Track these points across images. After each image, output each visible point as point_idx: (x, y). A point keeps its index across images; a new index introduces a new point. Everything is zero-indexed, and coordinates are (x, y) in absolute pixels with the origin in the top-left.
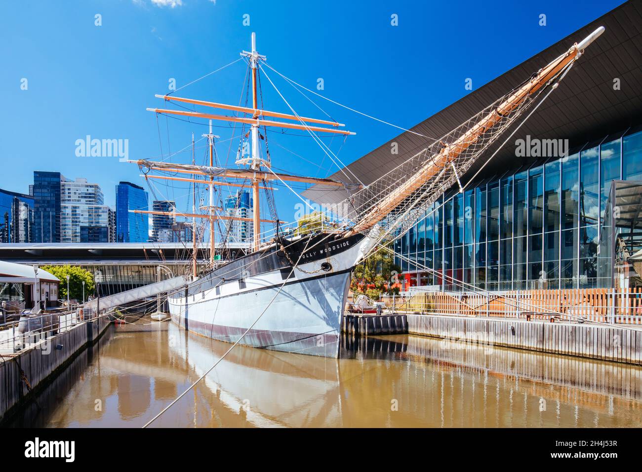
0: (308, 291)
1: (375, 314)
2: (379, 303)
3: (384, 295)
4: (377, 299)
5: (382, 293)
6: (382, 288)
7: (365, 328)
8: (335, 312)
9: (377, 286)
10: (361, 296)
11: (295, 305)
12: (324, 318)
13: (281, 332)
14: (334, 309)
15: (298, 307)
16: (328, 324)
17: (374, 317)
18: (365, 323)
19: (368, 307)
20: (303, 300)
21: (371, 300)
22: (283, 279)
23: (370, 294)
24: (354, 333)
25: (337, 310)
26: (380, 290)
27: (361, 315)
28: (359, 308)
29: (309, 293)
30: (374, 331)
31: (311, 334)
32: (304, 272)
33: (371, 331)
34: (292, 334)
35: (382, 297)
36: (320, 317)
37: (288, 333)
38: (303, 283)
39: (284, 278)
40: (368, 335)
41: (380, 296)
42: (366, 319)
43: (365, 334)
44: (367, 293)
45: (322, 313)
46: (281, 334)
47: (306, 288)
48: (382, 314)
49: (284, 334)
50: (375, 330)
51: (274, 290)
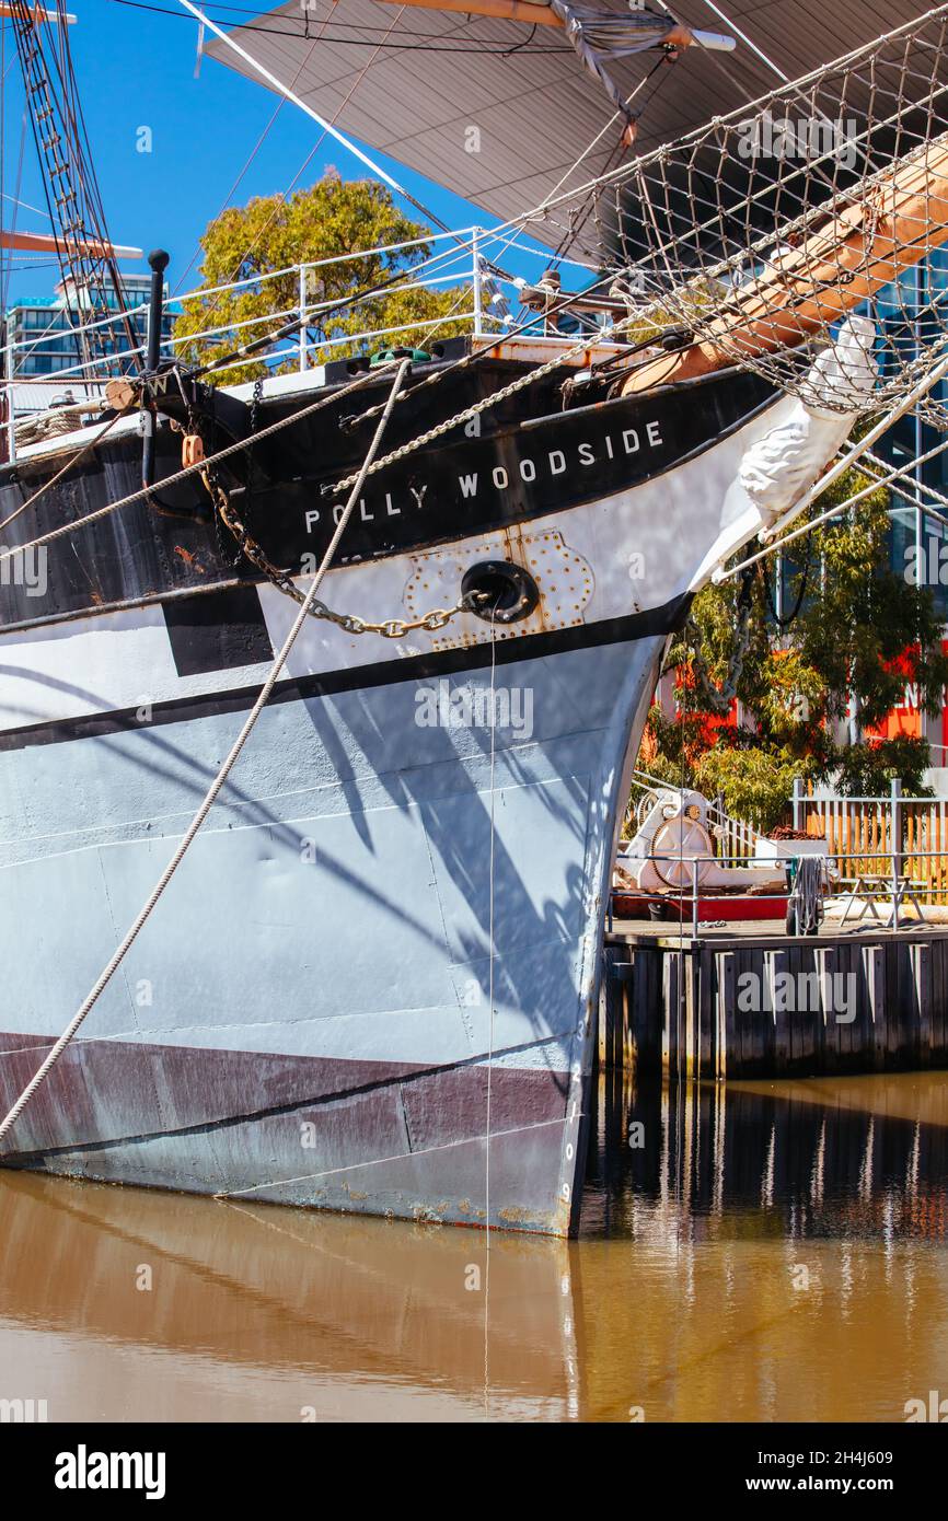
0: (357, 757)
1: (777, 927)
2: (803, 851)
3: (823, 793)
4: (777, 817)
5: (807, 775)
6: (808, 742)
7: (707, 1025)
8: (550, 905)
9: (776, 728)
10: (671, 799)
11: (267, 857)
12: (470, 945)
13: (155, 1050)
14: (544, 885)
15: (290, 876)
16: (498, 995)
17: (772, 946)
18: (714, 988)
19: (718, 876)
20: (326, 823)
21: (733, 828)
22: (181, 673)
23: (728, 783)
24: (628, 1061)
25: (561, 896)
26: (798, 752)
27: (674, 936)
28: (652, 882)
29: (366, 776)
30: (769, 1048)
31: (386, 1066)
32: (342, 622)
33: (751, 1046)
34: (241, 1063)
35: (809, 808)
36: (442, 945)
37: (209, 1059)
38: (325, 699)
39: (189, 660)
40: (730, 1076)
41: (796, 799)
42: (721, 958)
43: (707, 1069)
44: (702, 769)
45: (455, 915)
46: (158, 1064)
47: (348, 741)
48: (827, 929)
49: (178, 1060)
50: (781, 1041)
51: (112, 748)
